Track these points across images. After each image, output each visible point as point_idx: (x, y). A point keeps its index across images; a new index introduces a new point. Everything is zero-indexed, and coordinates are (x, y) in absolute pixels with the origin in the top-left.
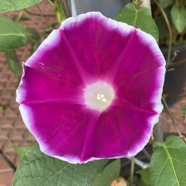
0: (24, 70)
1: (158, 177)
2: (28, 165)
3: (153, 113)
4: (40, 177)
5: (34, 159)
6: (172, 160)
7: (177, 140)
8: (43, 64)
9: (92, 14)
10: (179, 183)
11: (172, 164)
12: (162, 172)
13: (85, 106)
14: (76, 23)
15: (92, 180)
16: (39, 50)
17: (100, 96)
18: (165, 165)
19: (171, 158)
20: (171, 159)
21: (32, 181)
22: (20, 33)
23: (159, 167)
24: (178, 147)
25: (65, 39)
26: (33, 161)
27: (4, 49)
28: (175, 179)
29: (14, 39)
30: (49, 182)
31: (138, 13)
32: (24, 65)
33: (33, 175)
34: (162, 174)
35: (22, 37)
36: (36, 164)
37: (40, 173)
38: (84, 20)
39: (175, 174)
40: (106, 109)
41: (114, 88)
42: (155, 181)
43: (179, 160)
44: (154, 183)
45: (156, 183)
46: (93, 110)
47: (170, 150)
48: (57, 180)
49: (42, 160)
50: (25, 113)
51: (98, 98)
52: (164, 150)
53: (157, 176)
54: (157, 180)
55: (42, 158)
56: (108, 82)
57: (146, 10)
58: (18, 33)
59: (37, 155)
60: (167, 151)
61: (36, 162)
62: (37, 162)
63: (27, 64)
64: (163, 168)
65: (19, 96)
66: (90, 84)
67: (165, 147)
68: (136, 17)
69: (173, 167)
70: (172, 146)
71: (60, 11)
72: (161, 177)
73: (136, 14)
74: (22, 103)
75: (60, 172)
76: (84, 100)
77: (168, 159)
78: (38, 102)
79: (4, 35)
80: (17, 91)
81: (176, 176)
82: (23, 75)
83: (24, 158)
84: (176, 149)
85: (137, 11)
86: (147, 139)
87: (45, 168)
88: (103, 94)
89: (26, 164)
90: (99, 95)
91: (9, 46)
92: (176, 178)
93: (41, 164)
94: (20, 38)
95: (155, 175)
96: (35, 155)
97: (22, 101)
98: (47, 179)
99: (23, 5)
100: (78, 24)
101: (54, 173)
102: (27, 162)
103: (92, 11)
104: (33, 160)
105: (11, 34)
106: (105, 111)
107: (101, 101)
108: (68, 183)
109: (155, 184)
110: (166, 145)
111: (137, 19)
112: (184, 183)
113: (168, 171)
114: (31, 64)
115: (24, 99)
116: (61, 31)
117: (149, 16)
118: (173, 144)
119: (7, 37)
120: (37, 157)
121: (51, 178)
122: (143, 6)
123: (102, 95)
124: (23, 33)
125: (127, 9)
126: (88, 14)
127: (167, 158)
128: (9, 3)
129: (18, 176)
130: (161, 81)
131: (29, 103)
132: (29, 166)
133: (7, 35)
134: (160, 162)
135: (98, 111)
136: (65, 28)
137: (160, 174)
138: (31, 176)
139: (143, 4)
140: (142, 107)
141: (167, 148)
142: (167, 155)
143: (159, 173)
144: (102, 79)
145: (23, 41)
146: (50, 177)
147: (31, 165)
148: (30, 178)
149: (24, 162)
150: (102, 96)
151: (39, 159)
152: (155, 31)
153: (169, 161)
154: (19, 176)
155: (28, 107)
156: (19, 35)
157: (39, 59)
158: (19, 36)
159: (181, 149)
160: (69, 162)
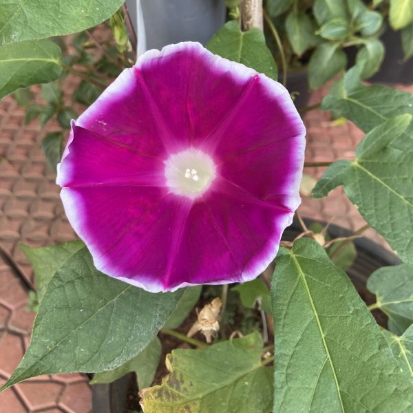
0: (72, 132)
1: (285, 308)
2: (62, 289)
3: (284, 209)
4: (82, 308)
5: (72, 277)
6: (306, 278)
7: (312, 245)
8: (105, 124)
9: (186, 45)
10: (319, 317)
11: (306, 285)
12: (291, 298)
13: (166, 189)
14: (161, 58)
15: (168, 312)
16: (100, 101)
17: (190, 172)
18: (295, 287)
19: (303, 275)
20: (304, 277)
21: (68, 317)
22: (50, 58)
23: (285, 290)
24: (314, 256)
25: (143, 83)
26: (72, 282)
27: (23, 84)
28: (311, 311)
29: (41, 67)
30: (97, 317)
31: (244, 36)
32: (74, 124)
33: (70, 305)
34: (290, 302)
35: (54, 64)
36: (76, 287)
37: (83, 302)
38: (173, 54)
39: (312, 301)
40: (201, 196)
41: (216, 163)
42: (280, 314)
43: (317, 278)
44: (278, 317)
45: (283, 316)
46: (179, 196)
47: (301, 261)
48: (111, 315)
49: (85, 279)
50: (70, 203)
51: (187, 175)
52: (292, 261)
53: (284, 305)
54: (284, 313)
55: (86, 277)
56: (205, 152)
57: (257, 33)
58: (48, 57)
59: (77, 271)
60: (297, 262)
61: (76, 284)
62: (77, 282)
63: (78, 123)
64: (293, 291)
65: (62, 174)
66: (175, 153)
67: (294, 256)
68: (241, 44)
69: (308, 290)
70: (305, 255)
71: (121, 26)
72: (290, 307)
73: (241, 37)
74: (66, 186)
75: (114, 300)
76: (164, 180)
77: (299, 277)
78: (92, 184)
79: (24, 59)
80: (59, 166)
81: (313, 305)
82: (71, 140)
83: (55, 277)
84: (311, 260)
85: (243, 33)
86: (273, 253)
87: (90, 293)
88: (196, 169)
89: (58, 287)
90: (188, 170)
91: (31, 79)
92: (314, 308)
93: (85, 288)
94: (51, 67)
95: (280, 304)
96: (73, 271)
97: (66, 183)
98: (94, 312)
99: (73, 27)
100: (163, 60)
101: (105, 302)
102: (60, 283)
103: (187, 41)
104: (70, 280)
105: (36, 59)
106: (200, 198)
107: (191, 181)
108: (128, 318)
109: (281, 319)
110: (294, 253)
111: (243, 48)
112: (326, 317)
113: (301, 296)
114: (85, 123)
115: (69, 180)
116: (137, 71)
117: (261, 43)
118: (306, 251)
119: (29, 62)
120: (77, 274)
121: (99, 310)
122: (252, 24)
123: (193, 170)
124: (55, 58)
125: (227, 30)
126: (181, 45)
127: (297, 274)
128: (51, 24)
129: (45, 309)
130: (299, 160)
131: (77, 186)
132: (64, 290)
133: (30, 59)
134: (287, 281)
135: (188, 199)
136: (143, 66)
137: (287, 302)
138: (67, 307)
139: (251, 20)
140: (266, 198)
141: (296, 257)
142: (297, 270)
143: (285, 300)
144: (196, 146)
145: (55, 70)
146: (99, 308)
147: (68, 289)
148: (65, 311)
149: (55, 284)
150: (194, 172)
151: (81, 278)
152: (271, 68)
153: (301, 280)
154: (47, 307)
155: (74, 192)
156: (49, 60)
157: (100, 115)
158: (50, 63)
159: (319, 259)
160: (145, 288)
